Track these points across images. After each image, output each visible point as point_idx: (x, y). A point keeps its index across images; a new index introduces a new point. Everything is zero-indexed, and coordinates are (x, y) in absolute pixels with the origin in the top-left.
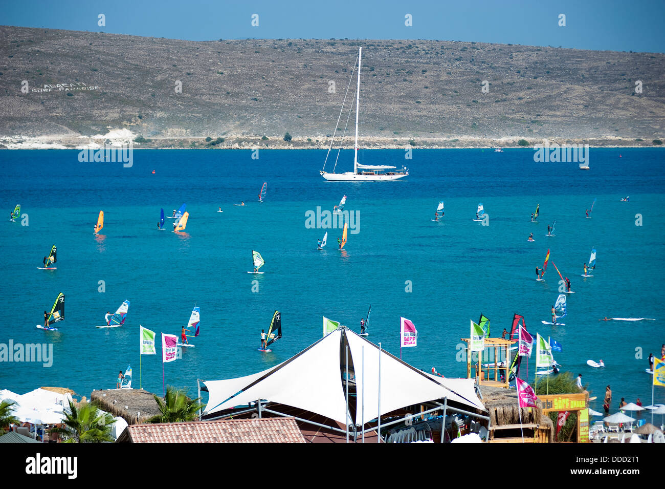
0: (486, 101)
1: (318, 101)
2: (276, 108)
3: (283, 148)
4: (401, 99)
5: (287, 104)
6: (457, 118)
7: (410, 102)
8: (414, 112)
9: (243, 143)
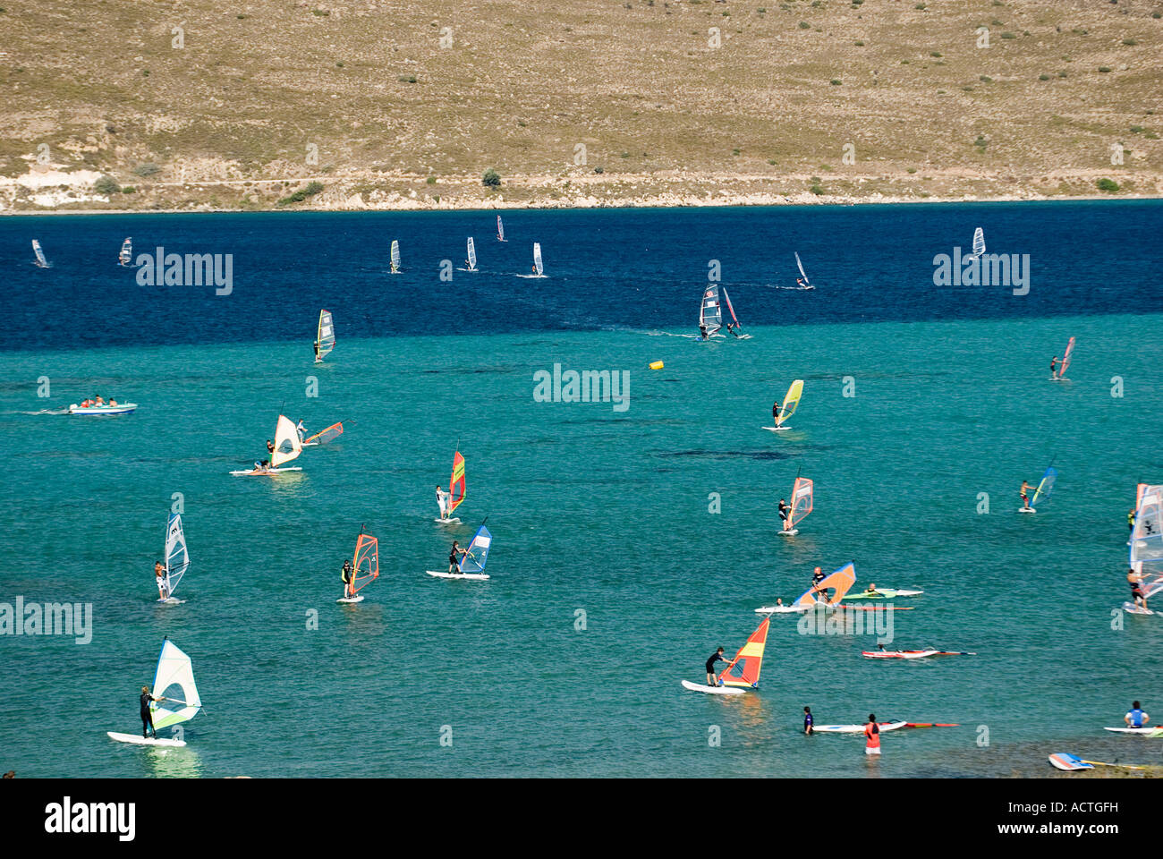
0: (1013, 78)
1: (573, 84)
2: (462, 102)
3: (477, 207)
4: (792, 75)
5: (492, 91)
6: (935, 123)
7: (816, 82)
8: (825, 109)
9: (374, 195)
